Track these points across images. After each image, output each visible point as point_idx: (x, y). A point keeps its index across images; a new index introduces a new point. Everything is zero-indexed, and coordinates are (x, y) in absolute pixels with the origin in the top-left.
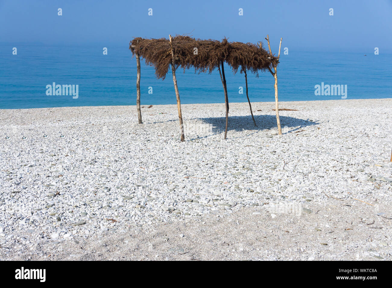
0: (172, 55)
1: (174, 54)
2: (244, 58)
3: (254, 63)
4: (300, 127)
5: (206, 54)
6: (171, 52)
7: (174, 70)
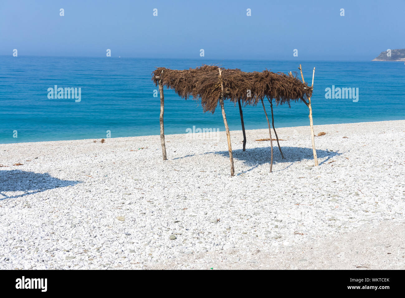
0: (222, 89)
1: (224, 87)
2: (285, 89)
3: (294, 94)
4: (329, 158)
5: (253, 86)
6: (221, 85)
7: (222, 103)
